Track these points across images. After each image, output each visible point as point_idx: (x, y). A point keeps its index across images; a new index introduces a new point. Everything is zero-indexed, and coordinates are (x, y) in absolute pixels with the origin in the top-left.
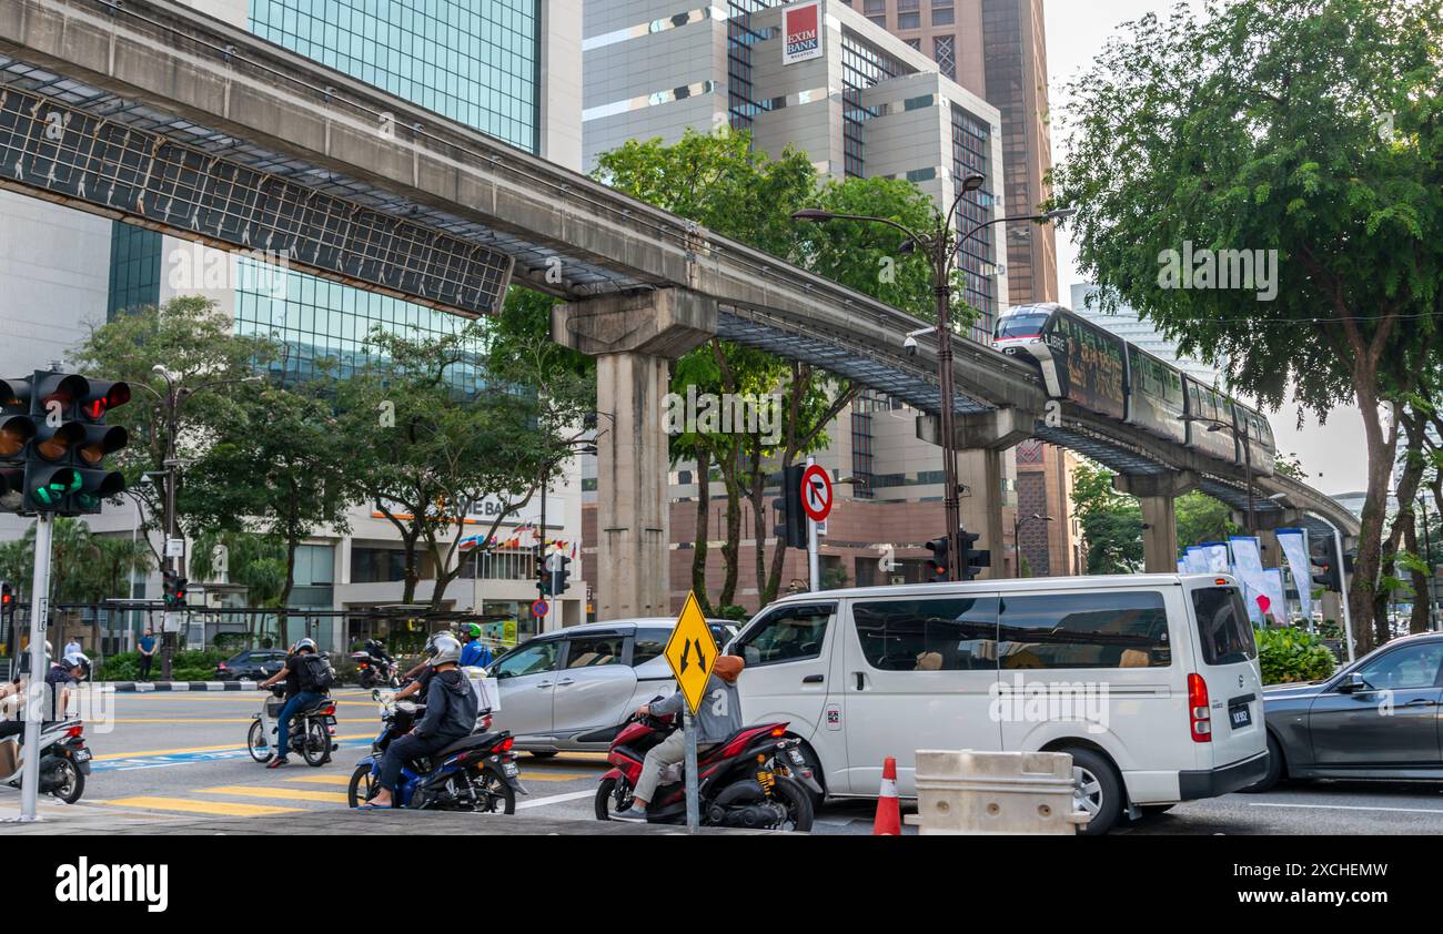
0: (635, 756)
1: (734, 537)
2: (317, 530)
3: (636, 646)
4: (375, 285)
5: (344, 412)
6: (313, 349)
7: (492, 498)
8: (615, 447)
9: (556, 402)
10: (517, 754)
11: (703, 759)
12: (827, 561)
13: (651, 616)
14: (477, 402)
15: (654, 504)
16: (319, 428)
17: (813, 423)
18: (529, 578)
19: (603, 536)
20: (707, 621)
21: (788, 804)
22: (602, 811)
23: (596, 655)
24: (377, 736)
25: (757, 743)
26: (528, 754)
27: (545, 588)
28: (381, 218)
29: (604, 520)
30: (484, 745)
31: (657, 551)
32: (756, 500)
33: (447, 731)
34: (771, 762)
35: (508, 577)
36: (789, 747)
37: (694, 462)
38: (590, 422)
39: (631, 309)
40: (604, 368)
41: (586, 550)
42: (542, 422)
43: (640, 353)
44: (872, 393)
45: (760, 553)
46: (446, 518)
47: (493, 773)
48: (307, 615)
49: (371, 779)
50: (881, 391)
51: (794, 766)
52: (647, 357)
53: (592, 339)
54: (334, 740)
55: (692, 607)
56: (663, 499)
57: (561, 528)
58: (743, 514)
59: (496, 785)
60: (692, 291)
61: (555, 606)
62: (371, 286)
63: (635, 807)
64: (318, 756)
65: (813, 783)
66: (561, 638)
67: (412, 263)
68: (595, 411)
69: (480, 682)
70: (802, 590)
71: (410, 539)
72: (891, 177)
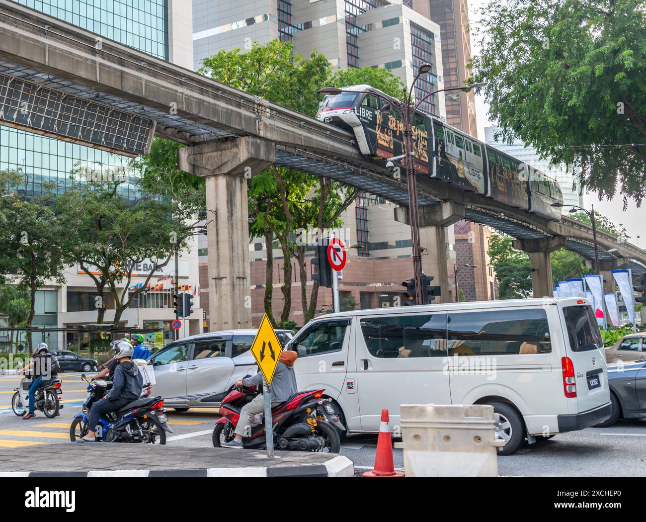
0: (235, 410)
1: (288, 281)
2: (47, 282)
3: (233, 345)
4: (76, 140)
5: (60, 213)
6: (42, 178)
7: (147, 261)
8: (217, 230)
9: (182, 204)
10: (166, 409)
11: (275, 411)
12: (343, 294)
13: (241, 328)
14: (137, 205)
15: (241, 263)
16: (46, 223)
17: (332, 213)
18: (169, 307)
19: (212, 282)
20: (275, 330)
21: (325, 437)
22: (217, 442)
23: (210, 351)
24: (85, 400)
25: (306, 402)
26: (172, 409)
27: (179, 313)
28: (79, 100)
29: (212, 273)
30: (147, 405)
31: (243, 290)
32: (300, 259)
33: (125, 396)
34: (314, 413)
35: (157, 307)
36: (325, 403)
37: (264, 238)
38: (203, 216)
39: (224, 149)
40: (210, 183)
41: (202, 290)
42: (175, 217)
43: (229, 174)
44: (367, 195)
45: (304, 290)
46: (121, 273)
47: (151, 421)
48: (43, 331)
49: (83, 425)
50: (373, 193)
51: (328, 414)
52: (235, 177)
53: (202, 167)
54: (61, 403)
55: (266, 322)
56: (246, 259)
57: (187, 278)
58: (293, 268)
59: (155, 427)
60: (260, 138)
61: (185, 323)
62: (74, 140)
63: (236, 440)
64: (52, 412)
65: (339, 424)
66: (190, 342)
67: (97, 126)
68: (205, 209)
69: (144, 368)
70: (328, 312)
71: (100, 286)
72: (376, 67)
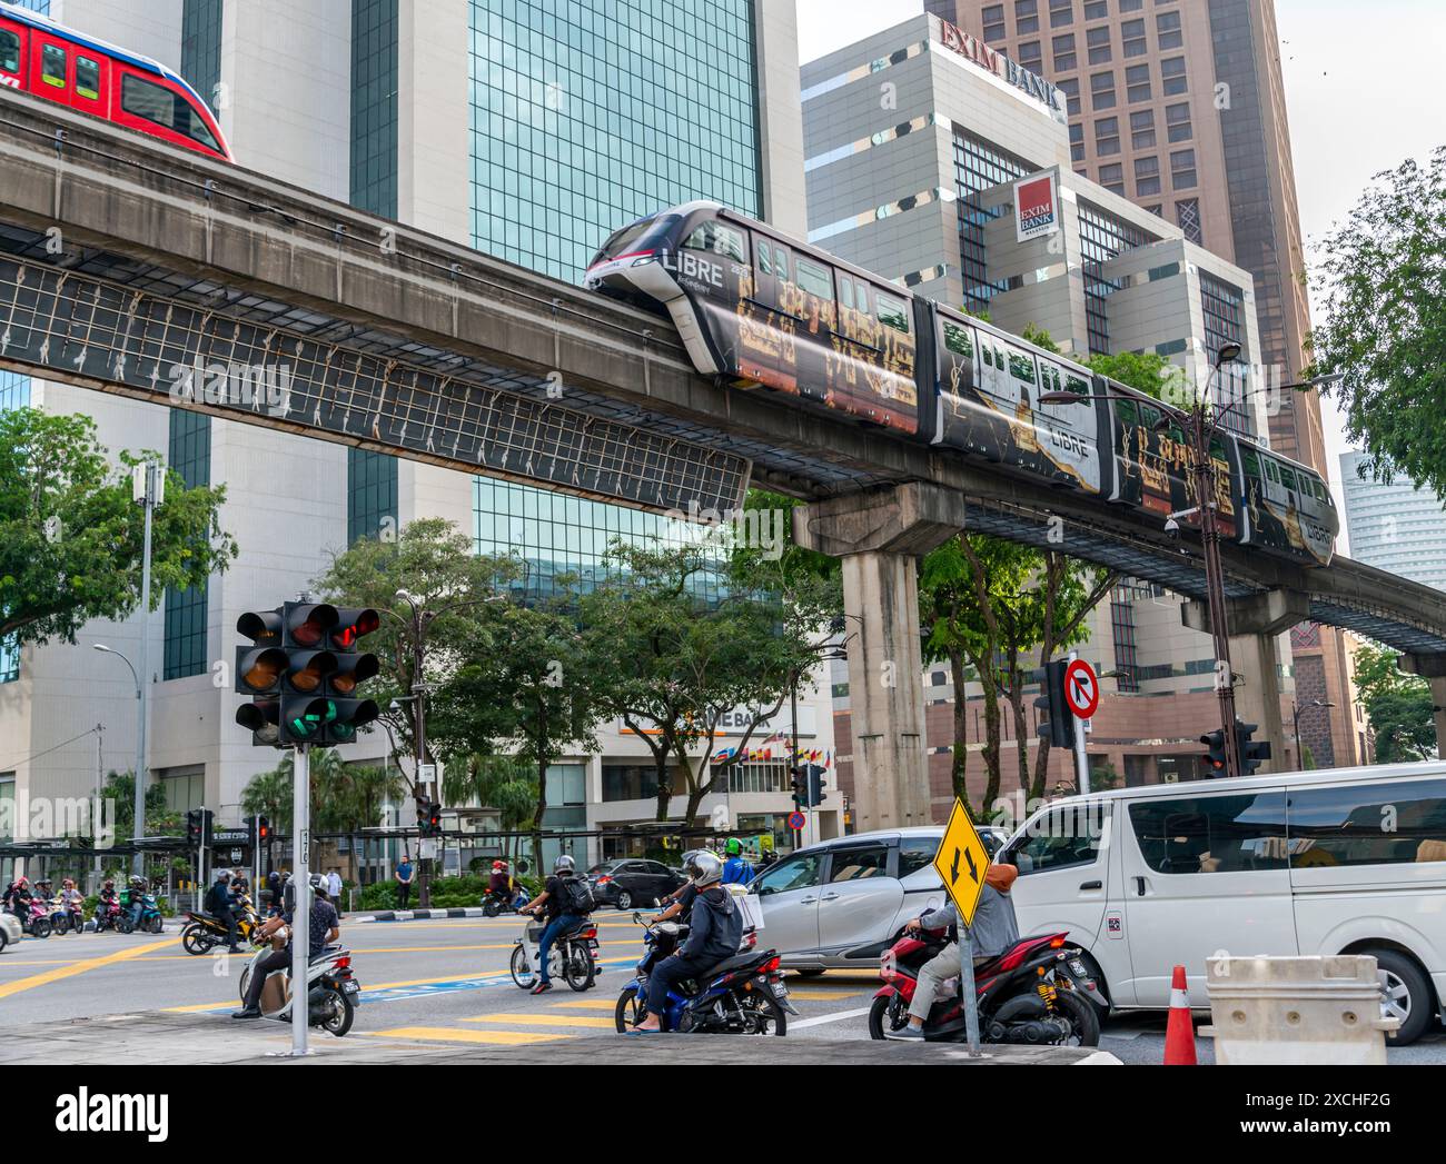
0: (908, 972)
1: (994, 739)
2: (568, 750)
3: (901, 856)
4: (612, 497)
5: (587, 628)
6: (553, 566)
7: (741, 708)
8: (865, 650)
9: (801, 607)
10: (784, 972)
11: (980, 973)
12: (1094, 759)
13: (912, 825)
14: (721, 610)
15: (908, 708)
16: (563, 645)
17: (1070, 616)
18: (783, 789)
19: (858, 744)
20: (976, 828)
21: (1072, 1018)
22: (877, 1031)
23: (859, 867)
24: (641, 958)
25: (1035, 955)
26: (795, 972)
27: (800, 799)
28: (614, 428)
29: (858, 727)
30: (751, 965)
31: (915, 757)
32: (1015, 698)
33: (712, 951)
34: (1051, 974)
35: (762, 790)
36: (1070, 957)
37: (948, 661)
38: (838, 625)
39: (874, 507)
40: (850, 568)
41: (840, 759)
42: (788, 628)
43: (884, 551)
44: (1132, 581)
45: (1023, 755)
46: (695, 731)
47: (760, 994)
48: (561, 836)
49: (638, 1003)
50: (1142, 578)
51: (1076, 978)
52: (893, 555)
53: (836, 540)
54: (597, 964)
55: (959, 814)
56: (918, 702)
57: (813, 737)
58: (1002, 715)
59: (765, 1005)
60: (936, 484)
61: (812, 817)
62: (608, 497)
63: (911, 1026)
64: (582, 980)
65: (1097, 995)
66: (822, 851)
67: (649, 472)
68: (842, 614)
69: (742, 900)
70: (1068, 793)
71: (660, 754)
72: (1140, 352)
